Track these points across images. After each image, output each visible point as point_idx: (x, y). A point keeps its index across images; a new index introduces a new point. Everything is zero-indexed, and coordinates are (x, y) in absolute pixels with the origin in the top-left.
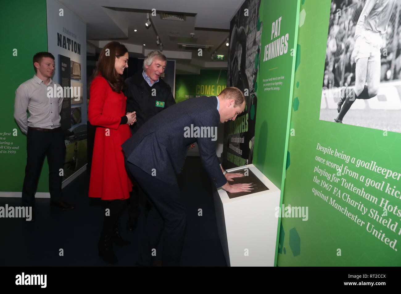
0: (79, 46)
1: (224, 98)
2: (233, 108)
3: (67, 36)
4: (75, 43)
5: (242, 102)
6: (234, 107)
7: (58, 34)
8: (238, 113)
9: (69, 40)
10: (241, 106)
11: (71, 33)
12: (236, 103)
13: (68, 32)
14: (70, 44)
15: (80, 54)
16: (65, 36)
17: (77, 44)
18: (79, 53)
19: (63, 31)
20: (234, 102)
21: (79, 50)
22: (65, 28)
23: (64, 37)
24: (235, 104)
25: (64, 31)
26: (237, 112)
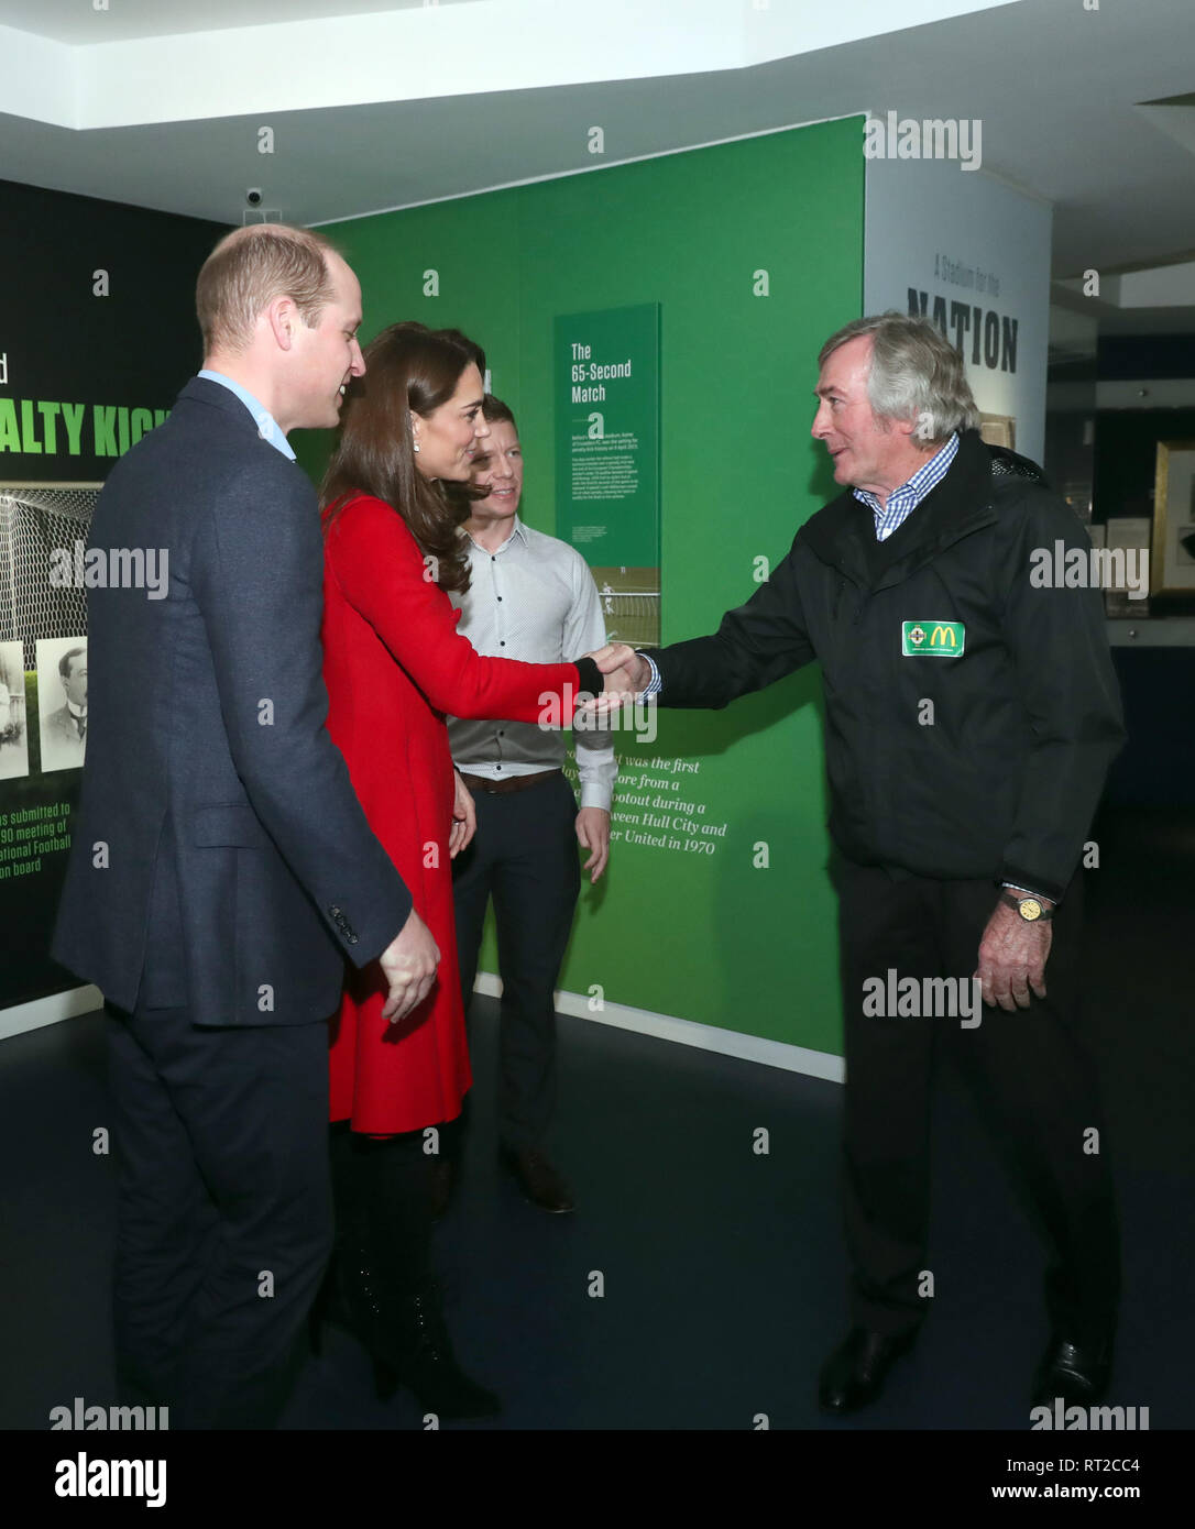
0: (1011, 326)
1: (234, 332)
2: (312, 330)
3: (952, 294)
4: (992, 317)
5: (322, 269)
6: (312, 324)
7: (912, 293)
8: (350, 329)
9: (960, 310)
10: (331, 292)
11: (971, 272)
12: (301, 300)
13: (957, 274)
14: (968, 329)
15: (1013, 370)
16: (942, 296)
17: (1001, 322)
18: (1011, 365)
19: (937, 273)
20: (291, 307)
21: (1011, 347)
22: (944, 257)
23: (940, 302)
24: (302, 311)
25: (941, 269)
26: (344, 332)
